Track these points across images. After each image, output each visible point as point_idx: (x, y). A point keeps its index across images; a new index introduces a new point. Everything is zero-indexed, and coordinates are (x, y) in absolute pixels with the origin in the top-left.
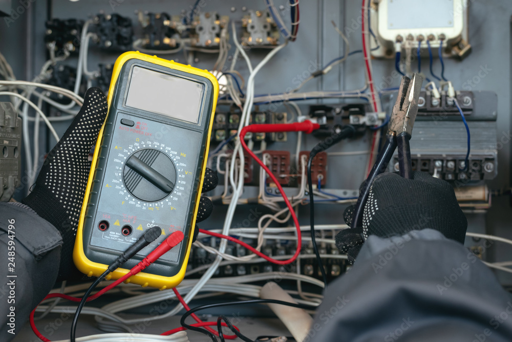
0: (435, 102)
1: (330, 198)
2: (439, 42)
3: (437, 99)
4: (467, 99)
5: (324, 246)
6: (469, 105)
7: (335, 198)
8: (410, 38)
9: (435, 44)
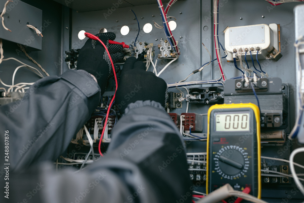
0: (246, 85)
1: (196, 138)
2: (257, 51)
3: (248, 83)
4: (264, 83)
5: (199, 164)
6: (265, 86)
7: (199, 138)
8: (241, 50)
9: (255, 53)
